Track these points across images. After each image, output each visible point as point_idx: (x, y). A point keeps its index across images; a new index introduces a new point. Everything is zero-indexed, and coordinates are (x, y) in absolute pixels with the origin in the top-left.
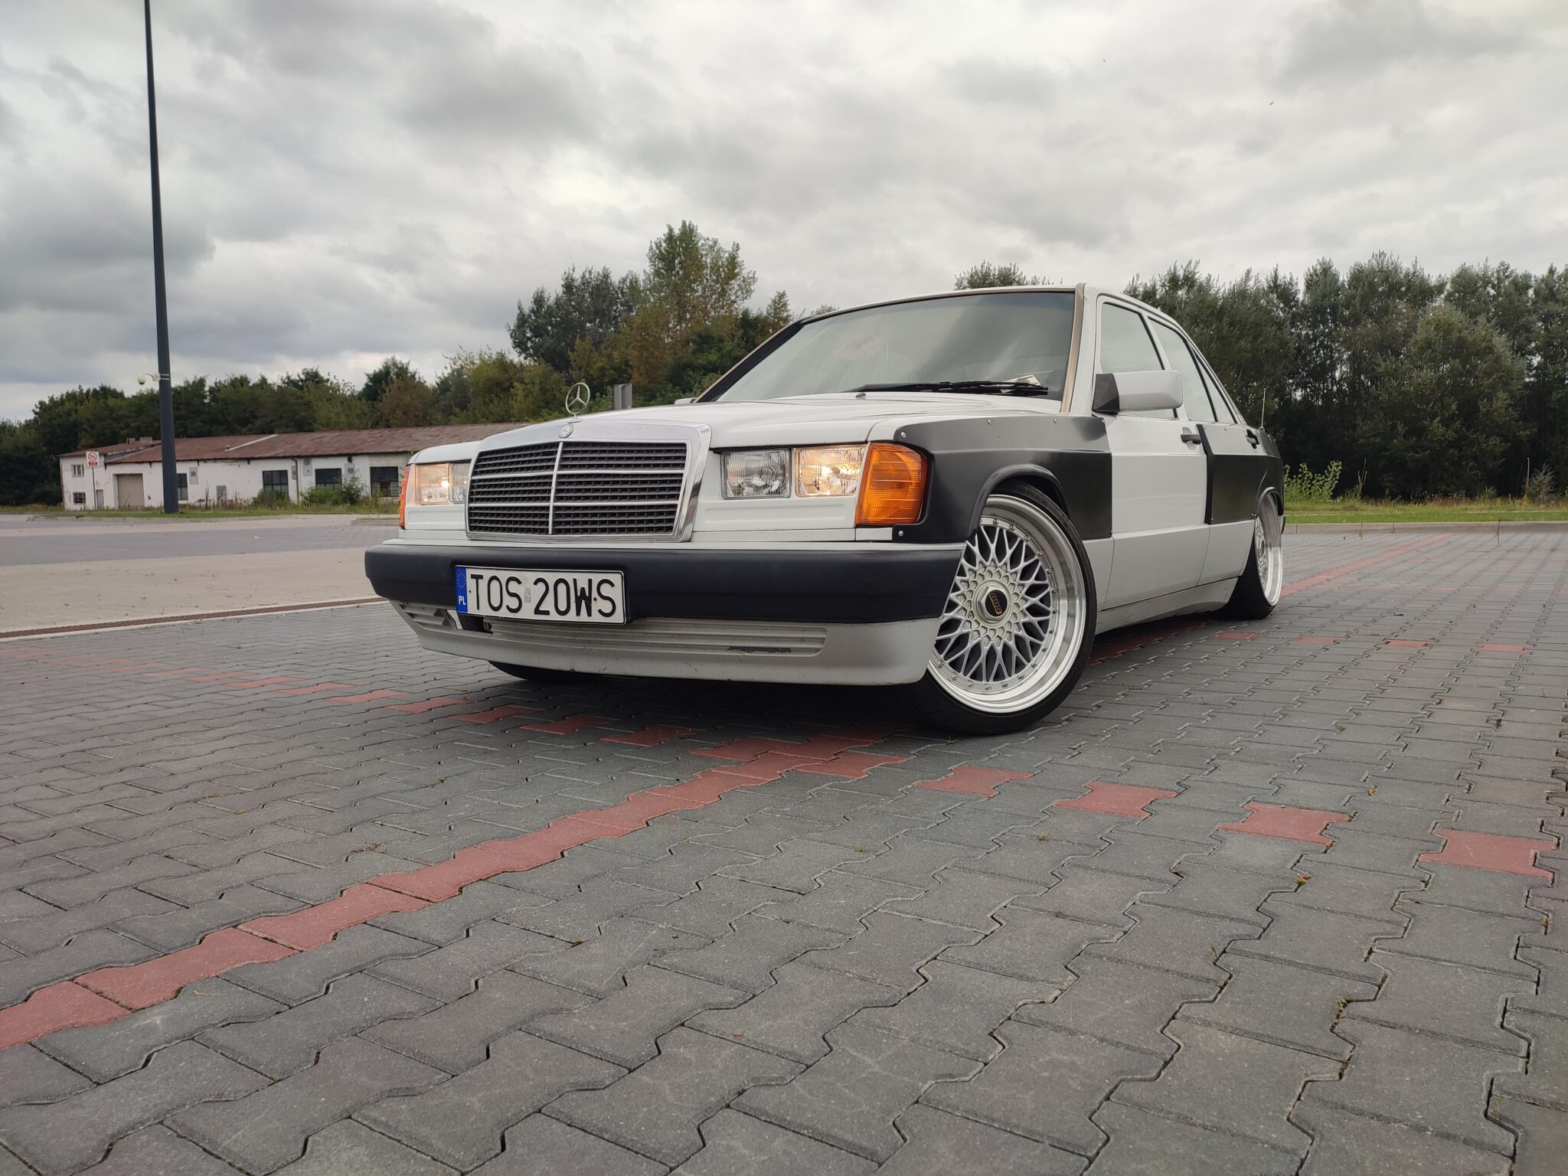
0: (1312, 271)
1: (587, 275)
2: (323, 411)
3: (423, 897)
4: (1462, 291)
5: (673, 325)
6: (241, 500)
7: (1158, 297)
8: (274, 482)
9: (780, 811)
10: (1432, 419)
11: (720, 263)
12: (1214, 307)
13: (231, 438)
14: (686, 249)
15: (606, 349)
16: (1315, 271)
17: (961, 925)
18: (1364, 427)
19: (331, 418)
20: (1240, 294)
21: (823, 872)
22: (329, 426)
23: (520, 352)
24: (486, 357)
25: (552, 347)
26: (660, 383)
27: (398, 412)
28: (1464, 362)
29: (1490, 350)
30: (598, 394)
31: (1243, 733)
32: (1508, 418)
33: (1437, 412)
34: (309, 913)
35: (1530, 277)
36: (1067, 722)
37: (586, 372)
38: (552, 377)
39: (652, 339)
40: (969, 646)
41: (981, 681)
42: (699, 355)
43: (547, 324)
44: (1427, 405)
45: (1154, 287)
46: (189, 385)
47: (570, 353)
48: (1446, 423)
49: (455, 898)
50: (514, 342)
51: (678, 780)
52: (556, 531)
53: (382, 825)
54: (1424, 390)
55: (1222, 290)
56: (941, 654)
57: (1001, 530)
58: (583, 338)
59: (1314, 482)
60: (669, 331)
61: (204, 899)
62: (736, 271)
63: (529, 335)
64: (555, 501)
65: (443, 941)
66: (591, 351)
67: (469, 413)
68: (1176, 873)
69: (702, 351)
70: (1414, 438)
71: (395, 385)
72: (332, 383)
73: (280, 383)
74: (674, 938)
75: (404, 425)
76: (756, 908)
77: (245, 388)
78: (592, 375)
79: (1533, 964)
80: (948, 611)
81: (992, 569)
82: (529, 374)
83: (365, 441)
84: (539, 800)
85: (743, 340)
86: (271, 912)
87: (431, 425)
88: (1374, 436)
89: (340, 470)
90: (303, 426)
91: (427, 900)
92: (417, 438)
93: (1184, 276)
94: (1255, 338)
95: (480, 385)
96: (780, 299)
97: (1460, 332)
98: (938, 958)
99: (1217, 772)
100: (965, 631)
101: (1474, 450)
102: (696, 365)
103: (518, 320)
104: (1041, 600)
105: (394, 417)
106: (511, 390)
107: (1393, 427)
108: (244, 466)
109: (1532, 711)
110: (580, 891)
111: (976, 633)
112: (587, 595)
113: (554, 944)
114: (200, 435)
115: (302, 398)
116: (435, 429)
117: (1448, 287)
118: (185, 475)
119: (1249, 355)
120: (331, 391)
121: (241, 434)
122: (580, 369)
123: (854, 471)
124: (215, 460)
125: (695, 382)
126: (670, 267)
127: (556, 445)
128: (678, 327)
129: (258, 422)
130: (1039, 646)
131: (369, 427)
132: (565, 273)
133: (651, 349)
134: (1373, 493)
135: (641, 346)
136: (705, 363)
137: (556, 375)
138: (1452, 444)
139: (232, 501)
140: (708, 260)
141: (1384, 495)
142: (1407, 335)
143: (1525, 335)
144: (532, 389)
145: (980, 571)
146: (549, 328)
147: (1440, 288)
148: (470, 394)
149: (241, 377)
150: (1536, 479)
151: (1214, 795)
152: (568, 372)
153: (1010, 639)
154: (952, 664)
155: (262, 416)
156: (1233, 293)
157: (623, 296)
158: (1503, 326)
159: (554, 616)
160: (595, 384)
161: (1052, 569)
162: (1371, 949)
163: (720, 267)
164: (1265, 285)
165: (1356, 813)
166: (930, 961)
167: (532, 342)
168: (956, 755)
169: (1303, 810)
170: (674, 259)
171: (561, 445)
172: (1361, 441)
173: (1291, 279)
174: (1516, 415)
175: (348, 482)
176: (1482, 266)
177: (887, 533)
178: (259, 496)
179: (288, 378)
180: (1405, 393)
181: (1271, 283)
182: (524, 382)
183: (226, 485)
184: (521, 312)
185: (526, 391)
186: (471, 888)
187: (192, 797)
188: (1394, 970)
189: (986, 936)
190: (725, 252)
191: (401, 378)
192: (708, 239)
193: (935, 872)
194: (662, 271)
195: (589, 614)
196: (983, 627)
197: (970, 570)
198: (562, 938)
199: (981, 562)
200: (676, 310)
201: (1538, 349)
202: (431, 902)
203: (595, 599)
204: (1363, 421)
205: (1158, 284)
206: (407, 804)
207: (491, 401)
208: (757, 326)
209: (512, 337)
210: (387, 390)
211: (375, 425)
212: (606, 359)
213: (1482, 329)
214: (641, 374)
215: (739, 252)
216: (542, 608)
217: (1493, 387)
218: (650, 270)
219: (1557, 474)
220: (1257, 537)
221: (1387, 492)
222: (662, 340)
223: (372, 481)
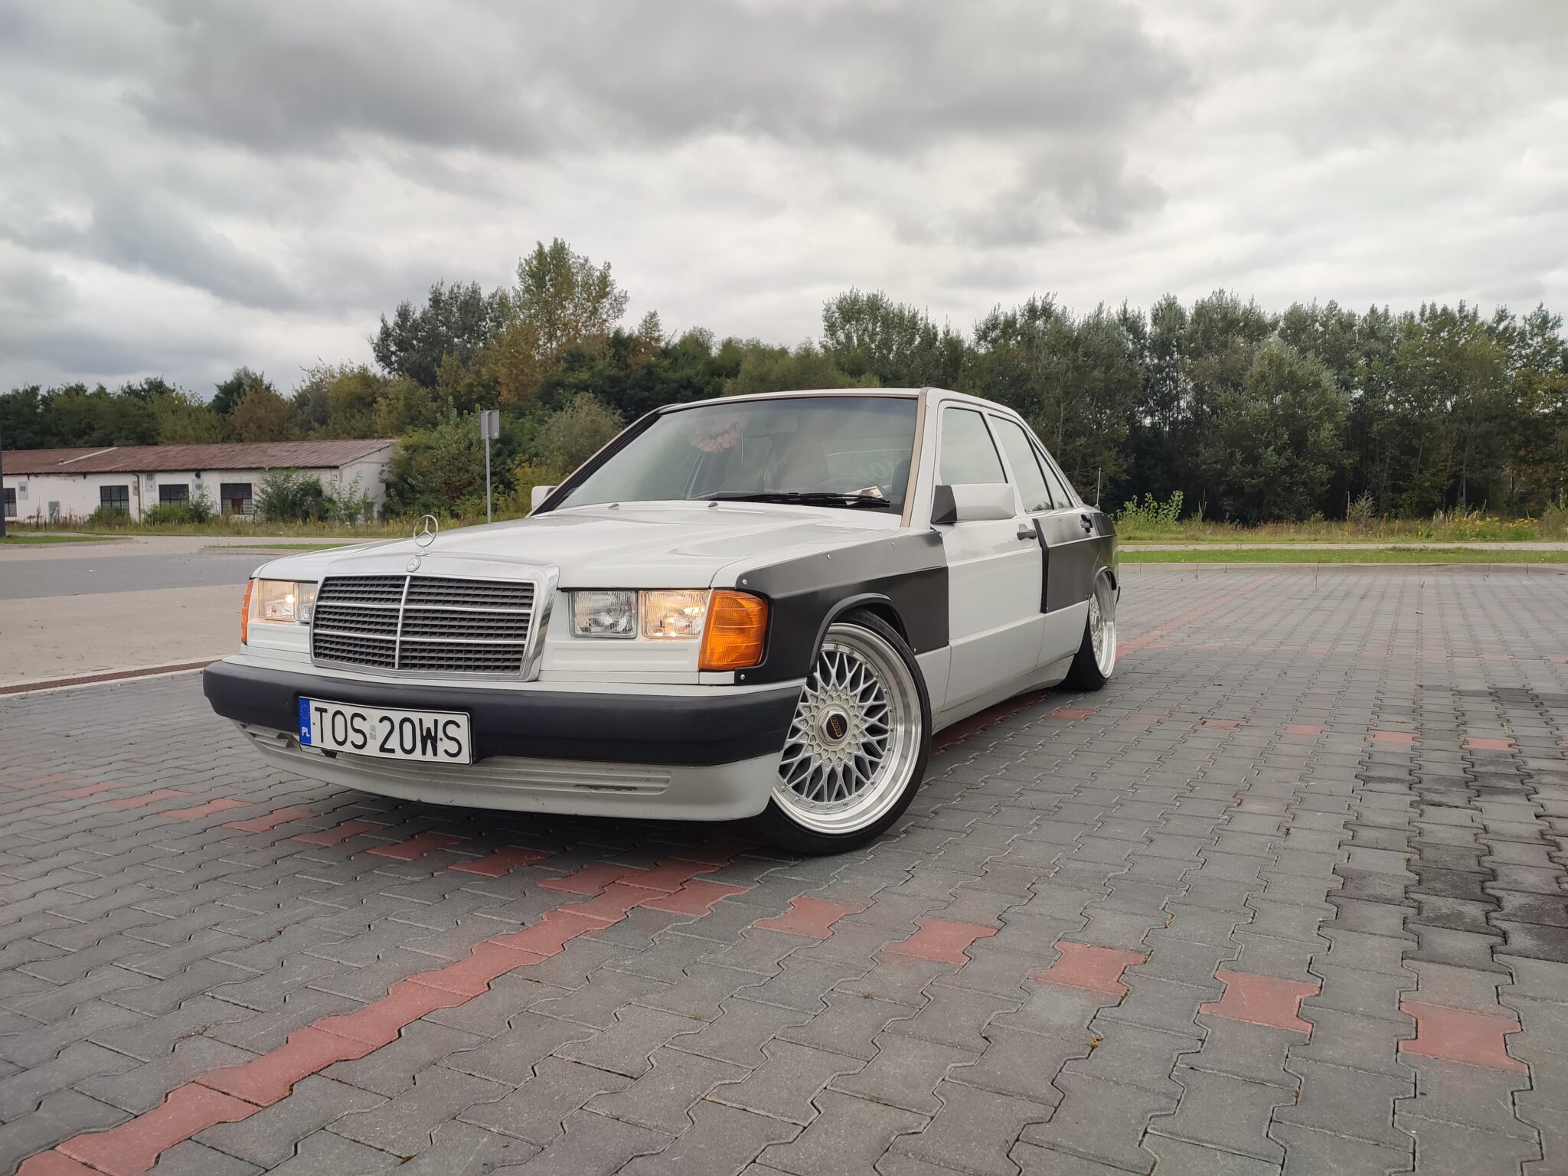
0: (1157, 306)
1: (456, 290)
2: (168, 424)
3: (252, 1101)
4: (1293, 328)
5: (544, 342)
6: (76, 517)
7: (1018, 326)
8: (113, 498)
9: (621, 965)
10: (1267, 447)
11: (591, 282)
12: (1070, 338)
13: (65, 451)
14: (556, 266)
15: (473, 365)
16: (1161, 305)
17: (781, 1115)
18: (1206, 453)
19: (176, 432)
20: (1094, 326)
21: (657, 1047)
22: (175, 439)
23: (383, 367)
24: (347, 370)
25: (418, 361)
26: (530, 401)
27: (251, 425)
28: (1296, 393)
29: (1317, 384)
30: (465, 412)
31: (1063, 848)
32: (1333, 447)
33: (1270, 441)
34: (131, 1128)
35: (1355, 316)
36: (905, 835)
37: (452, 387)
38: (417, 393)
39: (521, 357)
40: (811, 769)
41: (823, 801)
42: (570, 373)
43: (413, 338)
44: (1262, 434)
45: (1014, 316)
46: (19, 393)
47: (436, 369)
48: (1279, 452)
49: (285, 1100)
50: (378, 356)
51: (523, 924)
52: (402, 666)
53: (213, 997)
54: (1259, 421)
55: (1077, 321)
56: (784, 778)
57: (841, 655)
58: (450, 353)
59: (1160, 511)
60: (539, 348)
61: (21, 1111)
62: (608, 289)
63: (393, 348)
64: (401, 636)
65: (270, 1163)
66: (459, 367)
67: (329, 428)
68: (986, 1038)
69: (573, 370)
70: (1251, 465)
71: (248, 398)
72: (177, 394)
73: (120, 392)
74: (504, 1147)
75: (258, 439)
76: (588, 1099)
77: (81, 397)
78: (460, 392)
79: (1281, 1143)
80: (791, 737)
81: (834, 694)
82: (393, 389)
83: (215, 456)
84: (381, 957)
85: (614, 359)
86: (91, 1127)
87: (288, 440)
88: (1215, 462)
89: (186, 486)
90: (146, 438)
91: (256, 1104)
92: (274, 453)
93: (1042, 307)
94: (1108, 368)
95: (341, 400)
96: (651, 318)
97: (1291, 365)
98: (757, 1161)
99: (1036, 901)
100: (807, 755)
101: (1304, 476)
102: (567, 383)
103: (382, 334)
104: (880, 720)
105: (246, 431)
106: (374, 405)
107: (1232, 455)
108: (80, 482)
109: (1319, 814)
110: (415, 1084)
111: (817, 756)
112: (433, 735)
113: (384, 1160)
114: (31, 446)
115: (144, 409)
116: (292, 444)
117: (1281, 324)
118: (13, 490)
119: (1103, 384)
120: (176, 402)
121: (75, 447)
122: (447, 385)
123: (698, 611)
124: (48, 474)
125: (567, 401)
126: (540, 283)
127: (404, 578)
128: (549, 345)
129: (96, 435)
130: (877, 764)
131: (220, 441)
132: (433, 287)
133: (521, 367)
134: (1214, 516)
135: (510, 363)
136: (576, 381)
137: (422, 391)
138: (1284, 471)
139: (66, 518)
140: (579, 279)
141: (1225, 519)
142: (1244, 369)
143: (1349, 370)
144: (396, 405)
145: (822, 696)
146: (415, 342)
147: (1274, 325)
148: (330, 409)
149: (77, 385)
150: (1359, 505)
151: (1030, 932)
152: (434, 388)
153: (850, 760)
154: (795, 788)
155: (100, 428)
156: (1088, 324)
157: (492, 312)
158: (1329, 362)
159: (399, 754)
160: (462, 400)
161: (890, 688)
162: (1146, 1130)
163: (591, 285)
164: (1116, 318)
165: (1152, 951)
166: (749, 1164)
167: (397, 356)
168: (797, 881)
169: (1105, 950)
170: (544, 276)
171: (408, 579)
172: (1204, 467)
173: (1139, 312)
174: (1341, 444)
175: (196, 498)
176: (1311, 305)
177: (729, 677)
178: (96, 514)
179: (129, 387)
180: (1243, 422)
181: (1121, 316)
182: (388, 397)
183: (60, 501)
184: (384, 325)
185: (390, 407)
186: (302, 1084)
187: (11, 963)
188: (1163, 1156)
189: (805, 1128)
190: (597, 270)
191: (254, 390)
192: (579, 257)
193: (764, 1043)
194: (532, 287)
195: (435, 754)
196: (824, 749)
197: (812, 695)
198: (391, 1152)
199: (822, 687)
200: (547, 327)
201: (1360, 384)
202: (260, 1106)
203: (441, 739)
204: (1205, 449)
205: (1019, 313)
206: (240, 966)
207: (353, 416)
208: (629, 346)
209: (375, 351)
210: (239, 403)
211: (226, 439)
212: (474, 376)
213: (1312, 364)
214: (510, 391)
215: (610, 271)
216: (387, 746)
217: (1320, 418)
218: (519, 287)
219: (1376, 499)
220: (1092, 613)
221: (1227, 516)
222: (531, 357)
223: (223, 499)
